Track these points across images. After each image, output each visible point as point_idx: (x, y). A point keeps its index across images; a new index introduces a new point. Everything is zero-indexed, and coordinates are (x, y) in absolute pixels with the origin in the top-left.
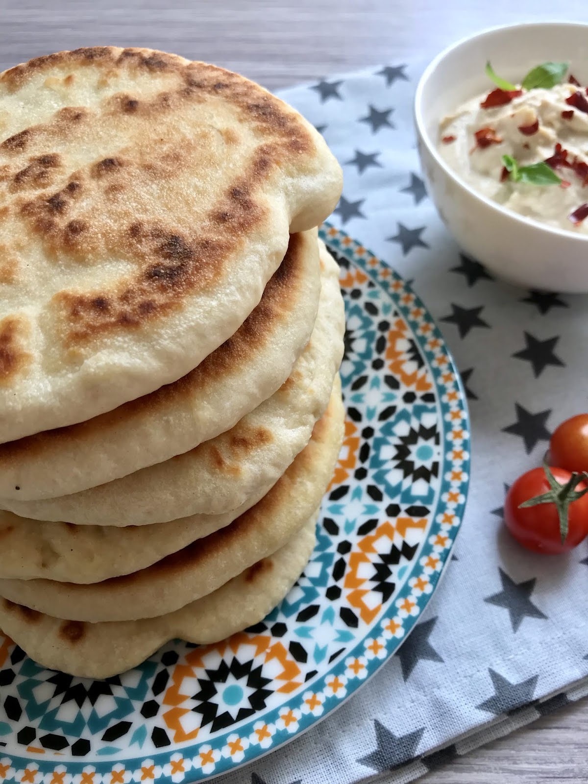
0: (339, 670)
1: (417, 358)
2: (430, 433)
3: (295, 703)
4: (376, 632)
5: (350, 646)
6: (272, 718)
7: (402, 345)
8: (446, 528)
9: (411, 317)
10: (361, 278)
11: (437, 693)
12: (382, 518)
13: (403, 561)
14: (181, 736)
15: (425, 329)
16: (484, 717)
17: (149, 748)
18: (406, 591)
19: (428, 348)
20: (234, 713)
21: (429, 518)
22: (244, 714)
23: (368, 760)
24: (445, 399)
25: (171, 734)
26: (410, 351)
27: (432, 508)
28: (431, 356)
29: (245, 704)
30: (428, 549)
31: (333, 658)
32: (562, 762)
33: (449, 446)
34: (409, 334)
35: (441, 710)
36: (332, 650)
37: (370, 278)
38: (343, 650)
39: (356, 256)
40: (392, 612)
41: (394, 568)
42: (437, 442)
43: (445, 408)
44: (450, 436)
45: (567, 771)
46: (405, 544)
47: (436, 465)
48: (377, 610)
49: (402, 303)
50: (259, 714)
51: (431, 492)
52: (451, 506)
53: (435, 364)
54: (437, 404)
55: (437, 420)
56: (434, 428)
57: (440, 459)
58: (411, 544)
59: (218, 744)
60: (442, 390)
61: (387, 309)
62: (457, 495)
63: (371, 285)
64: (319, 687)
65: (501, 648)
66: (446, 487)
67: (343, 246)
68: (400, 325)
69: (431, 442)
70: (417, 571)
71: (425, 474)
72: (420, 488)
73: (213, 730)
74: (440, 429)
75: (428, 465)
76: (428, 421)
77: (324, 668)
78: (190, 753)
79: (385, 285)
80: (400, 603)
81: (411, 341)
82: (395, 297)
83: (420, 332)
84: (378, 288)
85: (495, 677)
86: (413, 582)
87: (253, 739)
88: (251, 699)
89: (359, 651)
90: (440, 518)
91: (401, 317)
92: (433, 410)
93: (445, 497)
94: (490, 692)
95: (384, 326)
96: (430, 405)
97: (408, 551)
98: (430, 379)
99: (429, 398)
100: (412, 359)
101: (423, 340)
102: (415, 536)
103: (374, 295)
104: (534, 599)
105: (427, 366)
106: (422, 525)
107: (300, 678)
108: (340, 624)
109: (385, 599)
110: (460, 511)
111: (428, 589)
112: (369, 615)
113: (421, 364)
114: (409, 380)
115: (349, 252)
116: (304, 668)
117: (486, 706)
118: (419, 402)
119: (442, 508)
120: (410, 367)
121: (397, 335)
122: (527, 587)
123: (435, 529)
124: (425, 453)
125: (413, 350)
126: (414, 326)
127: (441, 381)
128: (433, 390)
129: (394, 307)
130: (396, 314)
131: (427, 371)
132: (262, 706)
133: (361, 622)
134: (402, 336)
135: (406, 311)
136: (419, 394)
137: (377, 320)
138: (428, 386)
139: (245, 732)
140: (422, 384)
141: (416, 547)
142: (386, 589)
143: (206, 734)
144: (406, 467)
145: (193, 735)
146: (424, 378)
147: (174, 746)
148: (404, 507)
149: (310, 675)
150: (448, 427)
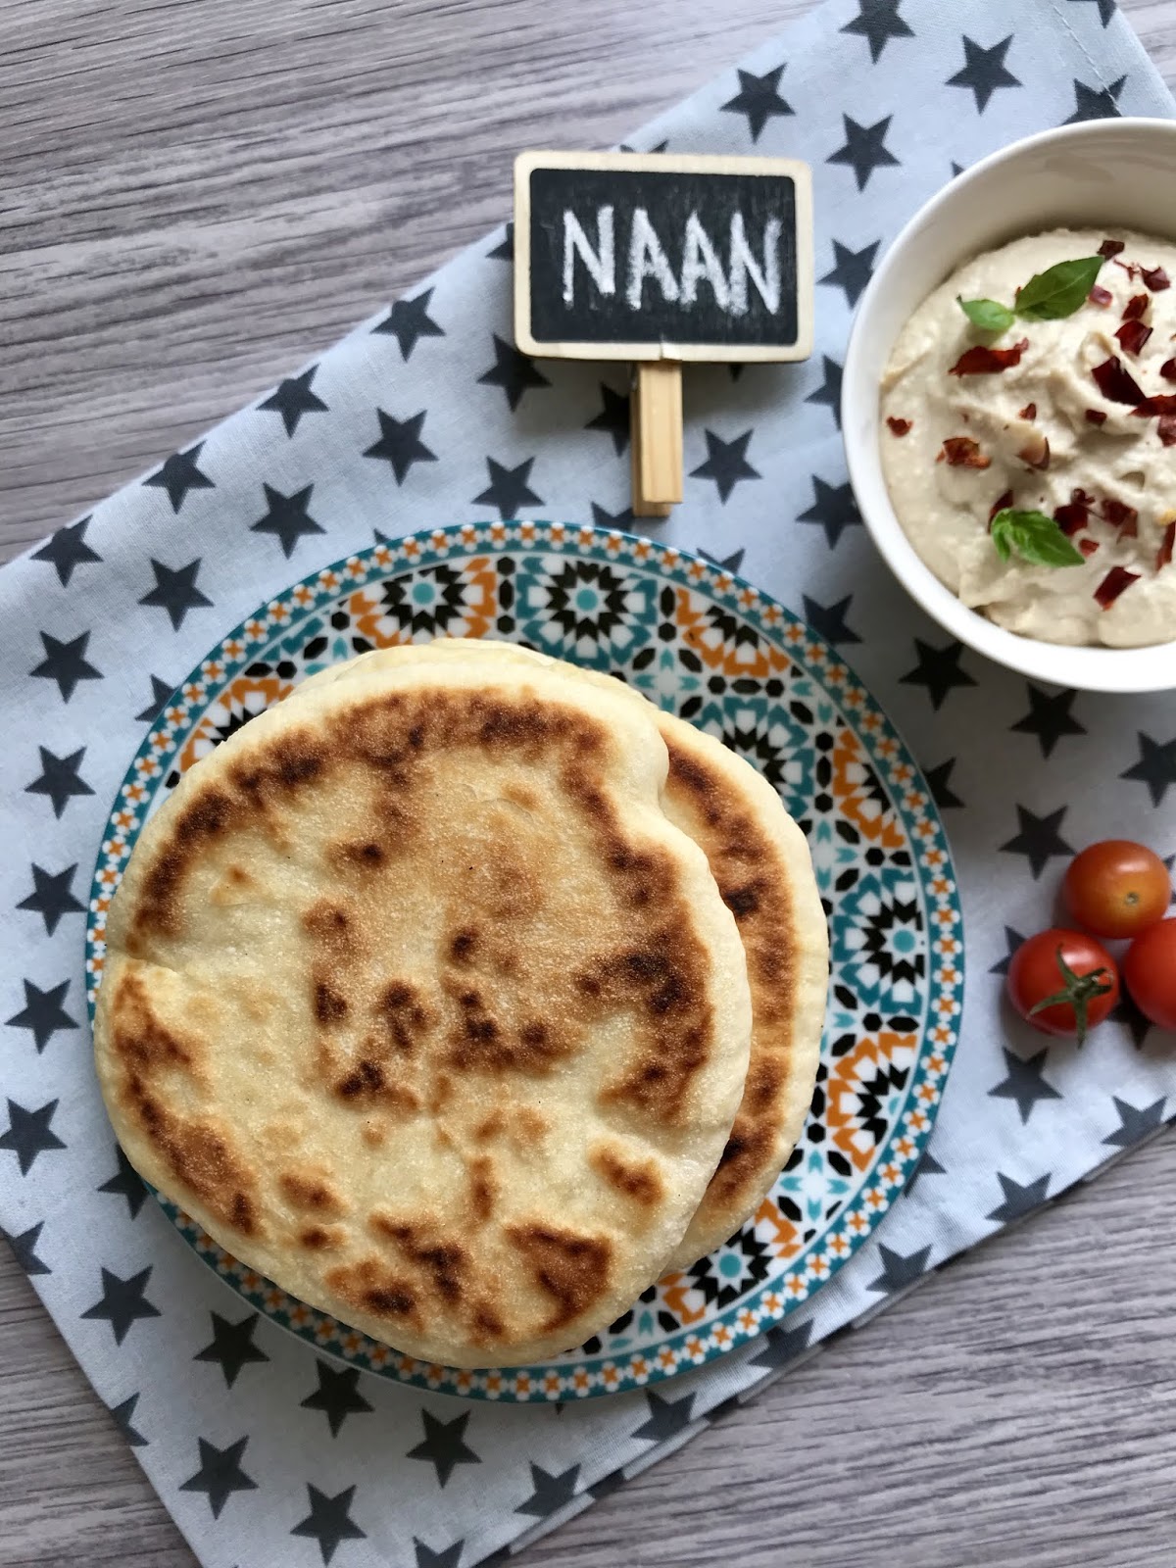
0: (839, 1227)
1: (878, 794)
2: (907, 912)
3: (799, 1268)
4: (873, 1181)
5: (847, 1198)
6: (777, 1286)
7: (856, 774)
8: (940, 1047)
9: (863, 728)
10: (779, 663)
11: (943, 1207)
12: (861, 1033)
13: (893, 1090)
14: (689, 1317)
15: (887, 748)
16: (994, 1226)
17: (659, 1335)
18: (901, 1130)
19: (893, 779)
20: (736, 1283)
21: (919, 1033)
22: (747, 1285)
23: (878, 1285)
24: (924, 861)
25: (677, 1316)
26: (867, 783)
27: (921, 1019)
28: (899, 793)
29: (746, 1274)
30: (921, 1075)
31: (830, 1213)
32: (1078, 1236)
33: (935, 933)
34: (863, 755)
35: (948, 1226)
36: (827, 1205)
37: (793, 662)
38: (838, 1204)
39: (766, 624)
40: (887, 1156)
41: (883, 1100)
42: (919, 927)
43: (926, 876)
44: (935, 918)
45: (1083, 1244)
46: (892, 1069)
47: (920, 958)
48: (870, 1153)
49: (847, 704)
50: (763, 1284)
51: (918, 998)
52: (945, 1018)
53: (906, 805)
54: (914, 869)
55: (916, 893)
56: (913, 904)
57: (924, 950)
58: (900, 1067)
59: (729, 1319)
60: (919, 847)
61: (825, 714)
62: (950, 1002)
63: (796, 673)
64: (820, 1248)
65: (1009, 1144)
66: (935, 991)
67: (743, 607)
68: (846, 738)
69: (910, 926)
70: (911, 1104)
71: (907, 972)
72: (903, 991)
73: (720, 1306)
74: (921, 906)
75: (910, 958)
76: (906, 892)
77: (822, 1225)
78: (704, 1332)
79: (817, 673)
80: (895, 1144)
81: (867, 767)
82: (836, 694)
83: (879, 753)
84: (807, 678)
85: (1005, 1181)
86: (907, 1118)
87: (763, 1312)
88: (751, 1267)
89: (857, 1204)
90: (932, 1034)
91: (849, 727)
92: (909, 878)
93: (936, 1005)
94: (1000, 1199)
95: (824, 741)
96: (905, 870)
97: (897, 1078)
98: (900, 829)
99: (901, 858)
100: (872, 796)
101: (885, 766)
102: (904, 1058)
103: (802, 689)
104: (1046, 1076)
105: (893, 810)
106: (910, 1043)
107: (798, 1239)
108: (830, 1172)
109: (878, 1139)
110: (955, 1024)
111: (926, 1126)
112: (862, 1160)
113: (886, 806)
114: (873, 828)
115: (753, 616)
116: (801, 1228)
117: (995, 1215)
118: (888, 864)
119: (933, 1020)
120: (870, 809)
121: (846, 757)
122: (1038, 1061)
123: (927, 1048)
124: (904, 942)
125: (872, 781)
126: (870, 742)
127: (916, 832)
128: (907, 847)
129: (836, 711)
130: (840, 722)
131: (895, 817)
132: (764, 1274)
133: (855, 1169)
134: (853, 759)
135: (854, 717)
136: (888, 852)
137: (813, 730)
138: (899, 840)
139: (754, 1304)
140: (891, 837)
141: (906, 1072)
142: (877, 1127)
143: (712, 1312)
144: (883, 961)
145: (701, 1314)
146: (891, 827)
147: (684, 1328)
148: (886, 1017)
149: (809, 1235)
150: (932, 903)
